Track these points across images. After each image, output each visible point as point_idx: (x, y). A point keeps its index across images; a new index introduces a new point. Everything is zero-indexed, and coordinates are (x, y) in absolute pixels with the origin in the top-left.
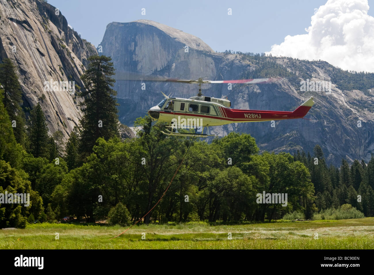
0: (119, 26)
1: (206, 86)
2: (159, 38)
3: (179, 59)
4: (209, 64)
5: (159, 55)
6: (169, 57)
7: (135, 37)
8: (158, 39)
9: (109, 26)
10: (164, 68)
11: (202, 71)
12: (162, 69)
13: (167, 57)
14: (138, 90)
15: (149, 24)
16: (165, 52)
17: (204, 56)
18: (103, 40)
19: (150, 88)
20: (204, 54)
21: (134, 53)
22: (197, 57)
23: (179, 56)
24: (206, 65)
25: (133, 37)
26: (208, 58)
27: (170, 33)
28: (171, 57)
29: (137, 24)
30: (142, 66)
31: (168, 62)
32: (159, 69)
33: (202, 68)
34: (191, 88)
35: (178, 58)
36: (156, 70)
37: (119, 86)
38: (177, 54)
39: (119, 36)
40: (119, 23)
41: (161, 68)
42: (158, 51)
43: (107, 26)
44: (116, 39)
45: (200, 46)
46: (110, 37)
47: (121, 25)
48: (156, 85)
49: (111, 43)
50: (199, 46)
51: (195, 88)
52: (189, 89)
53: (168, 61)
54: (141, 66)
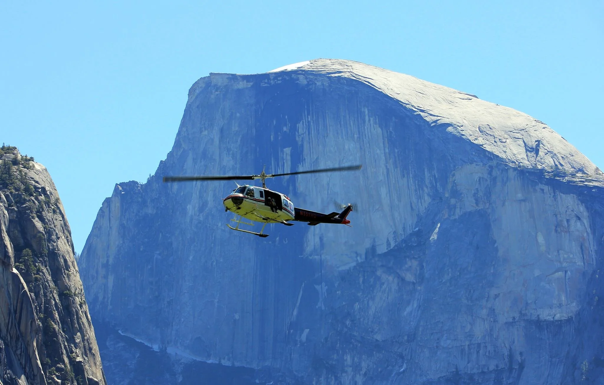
0: (236, 87)
1: (560, 306)
2: (381, 126)
3: (455, 207)
4: (568, 221)
5: (383, 191)
6: (420, 198)
7: (294, 129)
8: (379, 130)
9: (197, 91)
10: (404, 241)
11: (543, 248)
12: (393, 245)
13: (414, 200)
14: (307, 331)
15: (346, 75)
16: (405, 179)
17: (546, 188)
18: (177, 144)
19: (348, 322)
20: (547, 184)
21: (291, 188)
22: (520, 196)
23: (456, 193)
24: (558, 225)
25: (285, 129)
26: (564, 196)
27: (425, 108)
28: (427, 199)
29: (301, 77)
30: (321, 239)
31: (420, 218)
32: (382, 249)
33: (541, 239)
34: (502, 319)
35: (453, 201)
36: (372, 251)
37: (237, 317)
38: (450, 186)
39: (235, 128)
40: (233, 77)
41: (389, 244)
42: (381, 178)
43: (191, 91)
44: (222, 138)
45: (541, 153)
46: (201, 132)
47: (242, 85)
48: (371, 312)
49: (204, 155)
50: (537, 152)
51: (517, 315)
52: (495, 321)
53: (418, 215)
54: (317, 240)
